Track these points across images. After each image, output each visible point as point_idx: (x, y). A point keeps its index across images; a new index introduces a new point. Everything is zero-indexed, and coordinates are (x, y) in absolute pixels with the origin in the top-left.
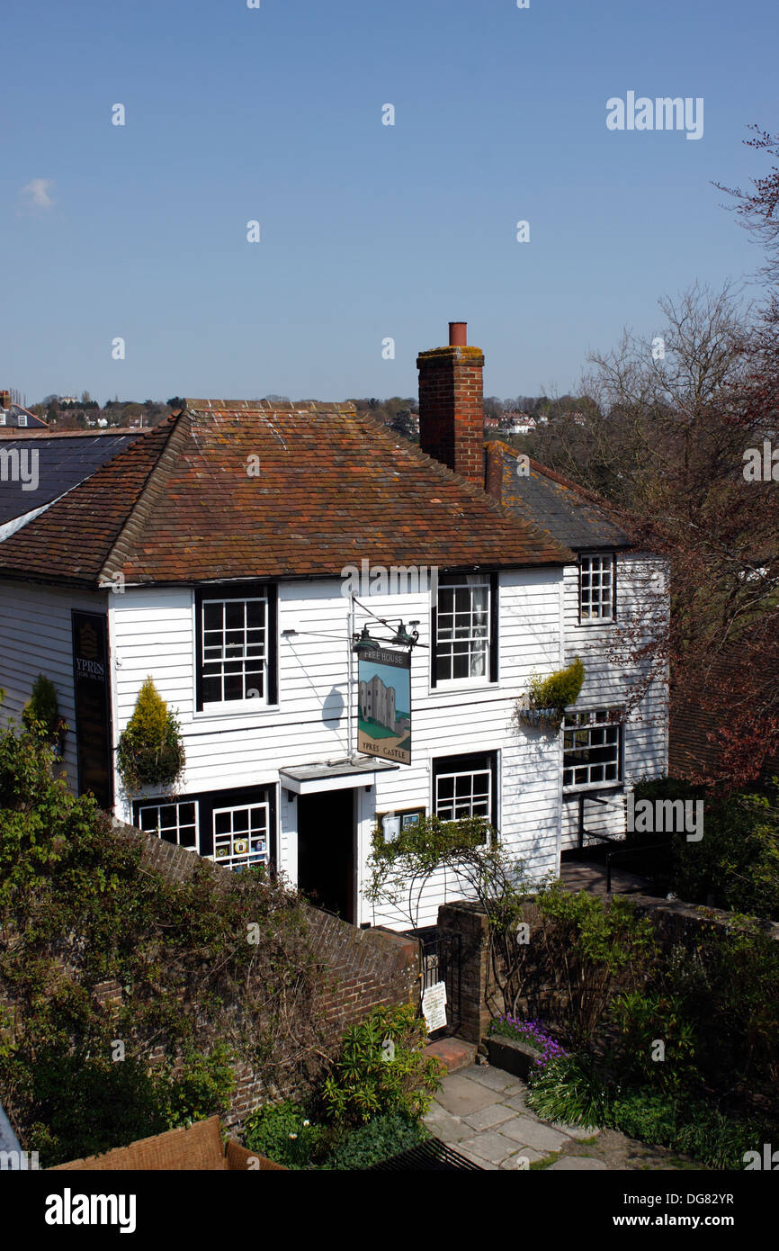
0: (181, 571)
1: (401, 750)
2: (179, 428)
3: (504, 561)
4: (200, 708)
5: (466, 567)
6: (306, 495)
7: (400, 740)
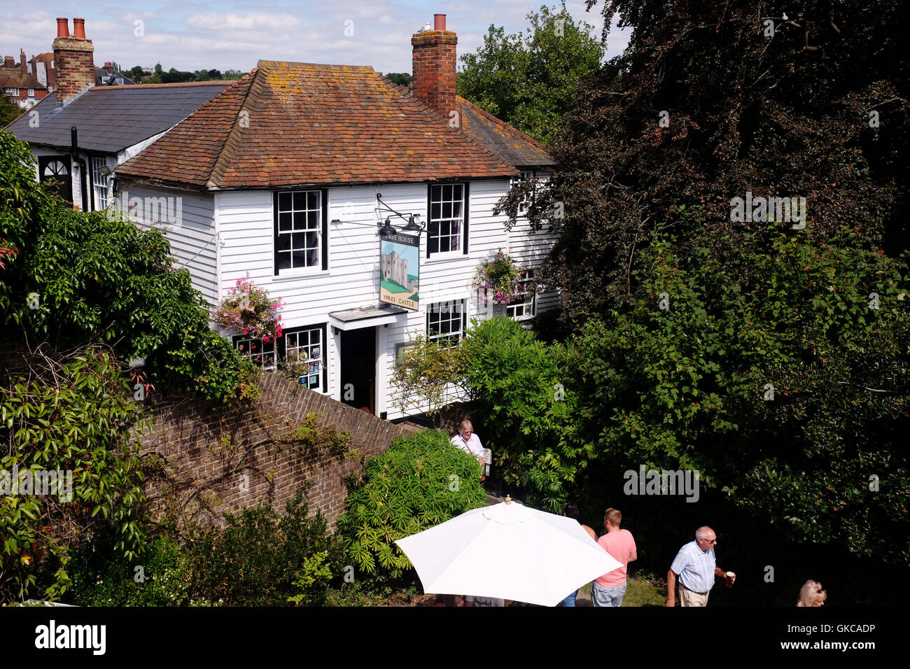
0: (265, 179)
1: (412, 301)
2: (256, 80)
3: (474, 175)
4: (277, 273)
5: (451, 178)
6: (345, 128)
7: (411, 295)
